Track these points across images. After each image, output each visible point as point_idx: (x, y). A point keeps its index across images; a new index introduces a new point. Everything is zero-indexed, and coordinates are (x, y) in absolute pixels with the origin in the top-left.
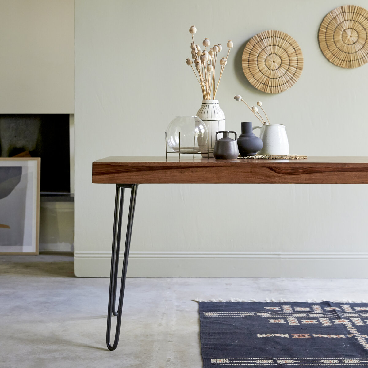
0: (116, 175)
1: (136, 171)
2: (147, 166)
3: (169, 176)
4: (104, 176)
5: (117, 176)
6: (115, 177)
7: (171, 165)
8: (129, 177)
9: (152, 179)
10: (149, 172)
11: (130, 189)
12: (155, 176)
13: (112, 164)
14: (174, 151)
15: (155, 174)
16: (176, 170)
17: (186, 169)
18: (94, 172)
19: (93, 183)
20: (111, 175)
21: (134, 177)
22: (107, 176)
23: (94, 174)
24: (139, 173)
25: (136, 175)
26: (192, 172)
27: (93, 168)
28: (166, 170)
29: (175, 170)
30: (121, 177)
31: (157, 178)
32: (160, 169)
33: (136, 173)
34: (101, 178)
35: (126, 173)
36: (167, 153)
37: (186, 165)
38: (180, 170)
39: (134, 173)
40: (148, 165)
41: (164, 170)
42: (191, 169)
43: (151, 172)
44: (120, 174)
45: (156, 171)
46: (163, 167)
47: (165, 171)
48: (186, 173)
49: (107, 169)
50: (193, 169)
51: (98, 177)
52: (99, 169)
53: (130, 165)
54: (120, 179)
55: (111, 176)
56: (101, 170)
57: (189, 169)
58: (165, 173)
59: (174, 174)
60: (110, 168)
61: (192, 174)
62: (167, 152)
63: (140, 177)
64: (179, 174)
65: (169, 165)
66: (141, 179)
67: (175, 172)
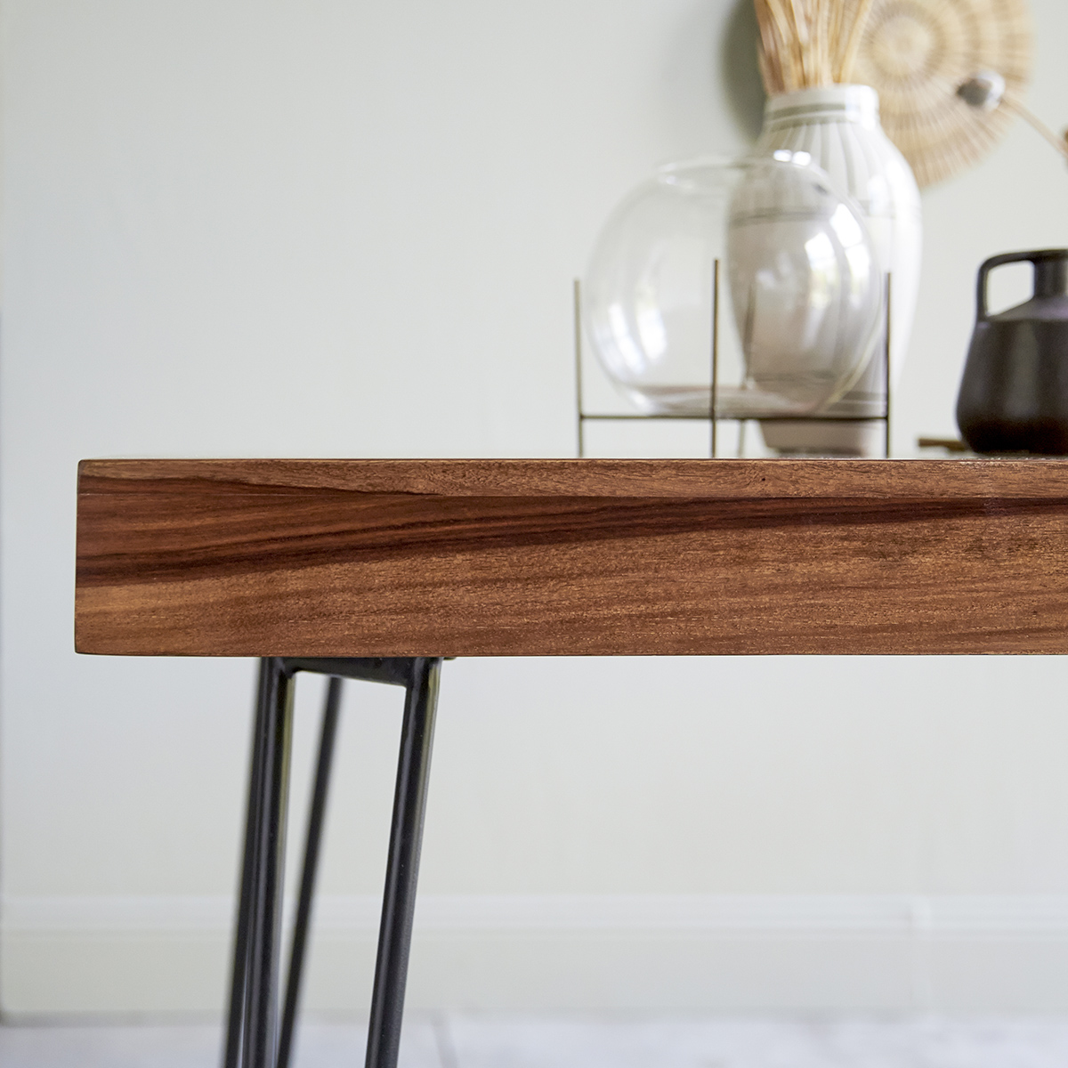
0: (294, 580)
1: (477, 543)
2: (574, 499)
3: (773, 589)
4: (188, 586)
5: (300, 586)
6: (282, 597)
7: (792, 491)
8: (416, 597)
9: (619, 610)
10: (594, 547)
11: (396, 694)
12: (651, 590)
13: (254, 480)
14: (642, 404)
15: (647, 567)
16: (839, 531)
17: (925, 528)
18: (93, 549)
19: (79, 650)
20: (252, 578)
21: (466, 597)
22: (210, 590)
23: (91, 572)
24: (501, 561)
25: (473, 582)
26: (981, 548)
27: (84, 515)
28: (749, 536)
29: (823, 532)
30: (339, 598)
31: (669, 606)
32: (696, 527)
33: (480, 558)
34: (153, 603)
35: (387, 564)
36: (582, 417)
37: (930, 484)
38: (877, 530)
39: (460, 558)
40: (583, 490)
41: (733, 536)
42: (969, 527)
43: (613, 552)
44: (335, 574)
45: (661, 543)
46: (723, 501)
47: (741, 547)
48: (926, 562)
49: (209, 521)
50: (981, 522)
51: (125, 599)
52: (139, 526)
53: (420, 486)
54: (327, 615)
55: (249, 584)
56: (160, 534)
57: (957, 522)
58: (739, 562)
59: (815, 568)
60: (239, 517)
61: (978, 567)
62: (587, 410)
63: (511, 595)
64: (858, 568)
65: (770, 489)
66: (519, 614)
67: (827, 548)
